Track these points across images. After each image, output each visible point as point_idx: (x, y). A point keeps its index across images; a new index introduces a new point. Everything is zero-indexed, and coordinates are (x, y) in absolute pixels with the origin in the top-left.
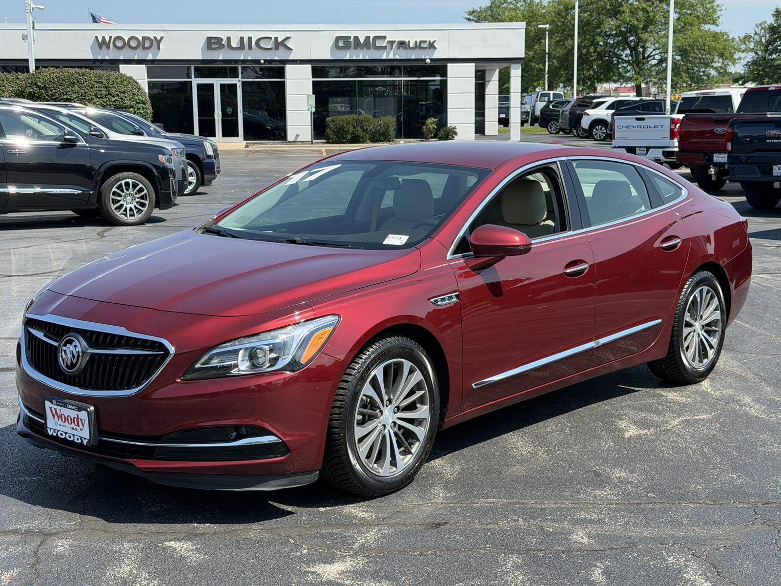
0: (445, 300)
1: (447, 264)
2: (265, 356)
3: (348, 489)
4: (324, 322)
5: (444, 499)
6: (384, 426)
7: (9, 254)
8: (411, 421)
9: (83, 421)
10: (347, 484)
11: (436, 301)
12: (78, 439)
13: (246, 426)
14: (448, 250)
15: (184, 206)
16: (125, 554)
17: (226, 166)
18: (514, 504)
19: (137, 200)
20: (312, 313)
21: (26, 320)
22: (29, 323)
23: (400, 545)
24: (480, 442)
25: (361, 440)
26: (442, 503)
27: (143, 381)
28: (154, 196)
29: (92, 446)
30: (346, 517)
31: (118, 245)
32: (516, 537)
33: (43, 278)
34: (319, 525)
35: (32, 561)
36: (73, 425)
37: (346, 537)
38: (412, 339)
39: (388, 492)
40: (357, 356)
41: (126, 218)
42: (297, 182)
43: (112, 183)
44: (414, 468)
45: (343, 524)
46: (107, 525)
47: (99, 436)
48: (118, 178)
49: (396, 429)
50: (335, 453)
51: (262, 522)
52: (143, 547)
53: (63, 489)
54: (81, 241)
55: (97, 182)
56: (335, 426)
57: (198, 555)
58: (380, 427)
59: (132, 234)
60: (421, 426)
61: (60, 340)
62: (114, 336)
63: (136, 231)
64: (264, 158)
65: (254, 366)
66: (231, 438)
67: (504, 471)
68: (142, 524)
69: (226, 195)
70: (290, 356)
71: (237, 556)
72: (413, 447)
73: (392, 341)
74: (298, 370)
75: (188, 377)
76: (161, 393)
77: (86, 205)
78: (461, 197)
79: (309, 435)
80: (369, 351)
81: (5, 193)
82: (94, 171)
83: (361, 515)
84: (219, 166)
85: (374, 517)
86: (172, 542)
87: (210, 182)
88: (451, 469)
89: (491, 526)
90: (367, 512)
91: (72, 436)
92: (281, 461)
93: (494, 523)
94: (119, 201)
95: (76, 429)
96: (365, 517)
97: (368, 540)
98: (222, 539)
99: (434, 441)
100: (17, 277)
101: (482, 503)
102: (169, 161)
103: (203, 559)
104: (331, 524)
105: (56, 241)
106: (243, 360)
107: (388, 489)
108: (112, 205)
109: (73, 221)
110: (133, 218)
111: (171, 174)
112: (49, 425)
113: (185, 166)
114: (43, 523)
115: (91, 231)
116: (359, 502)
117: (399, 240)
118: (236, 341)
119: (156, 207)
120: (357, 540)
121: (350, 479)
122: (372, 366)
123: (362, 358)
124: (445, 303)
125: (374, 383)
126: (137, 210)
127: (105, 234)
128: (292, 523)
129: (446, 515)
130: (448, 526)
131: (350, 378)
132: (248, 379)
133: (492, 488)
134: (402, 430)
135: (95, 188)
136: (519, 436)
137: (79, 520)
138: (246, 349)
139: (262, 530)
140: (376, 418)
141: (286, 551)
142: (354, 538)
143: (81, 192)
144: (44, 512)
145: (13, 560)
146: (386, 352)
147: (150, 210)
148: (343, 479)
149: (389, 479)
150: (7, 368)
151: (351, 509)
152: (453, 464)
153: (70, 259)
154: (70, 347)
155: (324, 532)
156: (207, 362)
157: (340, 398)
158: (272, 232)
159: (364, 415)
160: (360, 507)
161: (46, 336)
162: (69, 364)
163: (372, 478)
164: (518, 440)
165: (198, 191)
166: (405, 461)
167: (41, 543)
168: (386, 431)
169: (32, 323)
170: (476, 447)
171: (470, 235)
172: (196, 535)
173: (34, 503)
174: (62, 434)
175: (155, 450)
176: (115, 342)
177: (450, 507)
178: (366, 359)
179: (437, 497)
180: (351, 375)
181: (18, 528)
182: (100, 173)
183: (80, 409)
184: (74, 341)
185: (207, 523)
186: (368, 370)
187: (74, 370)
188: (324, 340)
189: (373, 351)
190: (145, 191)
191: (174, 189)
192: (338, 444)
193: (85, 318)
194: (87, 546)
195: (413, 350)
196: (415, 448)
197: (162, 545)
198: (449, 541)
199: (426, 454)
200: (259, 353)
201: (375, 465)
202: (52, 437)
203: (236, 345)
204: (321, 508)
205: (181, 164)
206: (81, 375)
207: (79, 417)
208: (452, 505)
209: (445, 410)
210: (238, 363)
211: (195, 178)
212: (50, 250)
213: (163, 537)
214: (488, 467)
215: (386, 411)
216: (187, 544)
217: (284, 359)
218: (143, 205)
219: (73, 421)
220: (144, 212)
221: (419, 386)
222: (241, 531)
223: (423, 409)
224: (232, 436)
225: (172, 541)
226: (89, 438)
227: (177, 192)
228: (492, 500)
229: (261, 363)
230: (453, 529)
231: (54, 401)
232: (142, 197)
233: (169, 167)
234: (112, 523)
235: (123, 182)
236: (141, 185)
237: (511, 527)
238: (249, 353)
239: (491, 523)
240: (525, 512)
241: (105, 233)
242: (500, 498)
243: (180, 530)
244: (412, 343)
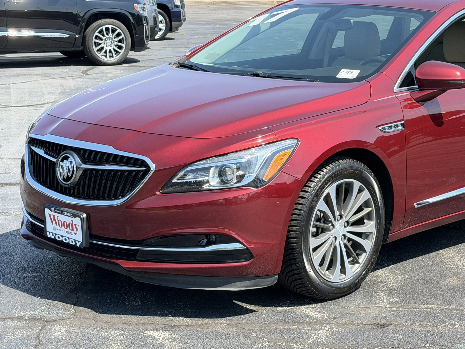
0: (391, 128)
1: (394, 96)
2: (233, 173)
3: (302, 292)
4: (285, 145)
5: (387, 304)
6: (336, 238)
7: (9, 88)
8: (359, 235)
9: (77, 226)
10: (302, 287)
11: (384, 128)
12: (72, 242)
13: (216, 234)
14: (395, 84)
15: (155, 49)
16: (113, 340)
17: (191, 16)
18: (452, 310)
19: (116, 43)
20: (274, 136)
21: (29, 139)
22: (32, 142)
23: (349, 342)
24: (420, 256)
25: (315, 249)
26: (386, 307)
27: (127, 192)
28: (130, 40)
29: (85, 248)
30: (301, 316)
31: (100, 82)
32: (454, 339)
33: (38, 108)
34: (278, 322)
35: (35, 343)
36: (68, 230)
37: (302, 333)
38: (361, 161)
39: (337, 296)
40: (313, 175)
41: (106, 59)
42: (259, 24)
43: (95, 28)
44: (362, 276)
45: (298, 322)
46: (96, 316)
47: (90, 240)
48: (99, 24)
49: (346, 241)
50: (292, 260)
51: (228, 318)
52: (127, 335)
53: (59, 284)
54: (69, 78)
55: (81, 27)
56: (292, 236)
57: (174, 343)
58: (332, 239)
59: (111, 73)
60: (368, 240)
61: (58, 157)
62: (103, 154)
63: (115, 70)
64: (223, 9)
65: (223, 182)
66: (202, 244)
67: (442, 282)
68: (126, 316)
69: (190, 40)
70: (254, 174)
71: (207, 345)
72: (361, 257)
73: (344, 163)
74: (261, 186)
75: (167, 190)
76: (142, 204)
77: (73, 47)
78: (405, 39)
79: (270, 244)
80: (323, 171)
81: (5, 36)
82: (80, 18)
83: (314, 314)
84: (185, 15)
85: (326, 317)
86: (152, 332)
87: (177, 29)
88: (393, 279)
89: (431, 328)
90: (319, 312)
91: (67, 239)
92: (246, 265)
93: (433, 326)
94: (100, 44)
95: (71, 233)
96: (317, 317)
97: (321, 336)
98: (194, 331)
99: (379, 253)
100: (15, 107)
101: (422, 308)
102: (143, 9)
103: (178, 346)
104: (288, 322)
105: (48, 78)
106: (213, 177)
107: (338, 294)
108: (94, 47)
109: (61, 61)
110: (112, 58)
111: (145, 21)
112: (48, 229)
113: (156, 14)
114: (44, 311)
115: (77, 70)
116: (313, 304)
117: (351, 74)
118: (208, 160)
119: (131, 50)
120: (311, 336)
121: (305, 283)
122: (326, 184)
123: (317, 178)
124: (391, 130)
125: (328, 200)
126: (115, 52)
127: (88, 73)
128: (254, 319)
129: (390, 318)
130: (391, 327)
131: (306, 195)
132: (217, 194)
133: (430, 296)
134: (351, 242)
135: (80, 32)
136: (455, 252)
137: (73, 310)
138: (216, 167)
139: (228, 324)
140: (328, 231)
141: (249, 343)
142: (309, 334)
143: (68, 36)
144: (44, 302)
145: (19, 341)
146: (338, 172)
147: (127, 52)
148: (299, 283)
149: (339, 284)
150: (10, 183)
151: (305, 310)
152: (395, 274)
153: (60, 93)
154: (66, 163)
155: (282, 328)
156: (182, 178)
157: (298, 212)
158: (237, 67)
159: (317, 228)
160: (313, 308)
161: (45, 153)
162: (65, 177)
163: (324, 283)
164: (454, 255)
165: (167, 36)
166: (353, 270)
167: (42, 328)
168: (337, 243)
169: (34, 142)
170: (416, 260)
171: (415, 70)
172: (172, 327)
173: (35, 295)
174: (59, 237)
175: (138, 252)
176: (104, 159)
177: (393, 311)
178: (321, 178)
179: (381, 301)
180: (307, 192)
181: (23, 315)
182: (84, 19)
183: (74, 216)
184: (70, 157)
185: (181, 317)
186: (322, 188)
187: (69, 182)
188: (284, 161)
189: (327, 171)
190: (123, 36)
191: (147, 34)
192: (295, 252)
193: (79, 137)
194: (80, 332)
195: (362, 172)
196: (363, 258)
197: (144, 334)
198: (393, 340)
199: (372, 264)
200: (228, 171)
201: (327, 272)
202: (50, 239)
203: (208, 164)
204: (279, 308)
205: (152, 12)
206: (75, 187)
207: (74, 223)
208: (395, 309)
209: (389, 225)
210: (209, 179)
211: (165, 25)
212: (42, 85)
213: (144, 327)
214: (427, 277)
215: (337, 225)
216: (165, 334)
217: (249, 176)
218: (120, 47)
219: (68, 226)
220: (121, 54)
221: (366, 204)
222: (210, 324)
223: (370, 224)
224: (203, 242)
225: (152, 330)
226: (81, 241)
227: (150, 37)
228: (431, 306)
229: (229, 180)
230: (397, 330)
231: (53, 209)
232: (120, 41)
233: (143, 15)
234: (101, 313)
235: (104, 28)
236: (119, 30)
237: (448, 330)
238: (219, 171)
239: (431, 326)
240: (461, 318)
241: (89, 71)
242: (438, 304)
243: (158, 322)
244: (362, 166)
